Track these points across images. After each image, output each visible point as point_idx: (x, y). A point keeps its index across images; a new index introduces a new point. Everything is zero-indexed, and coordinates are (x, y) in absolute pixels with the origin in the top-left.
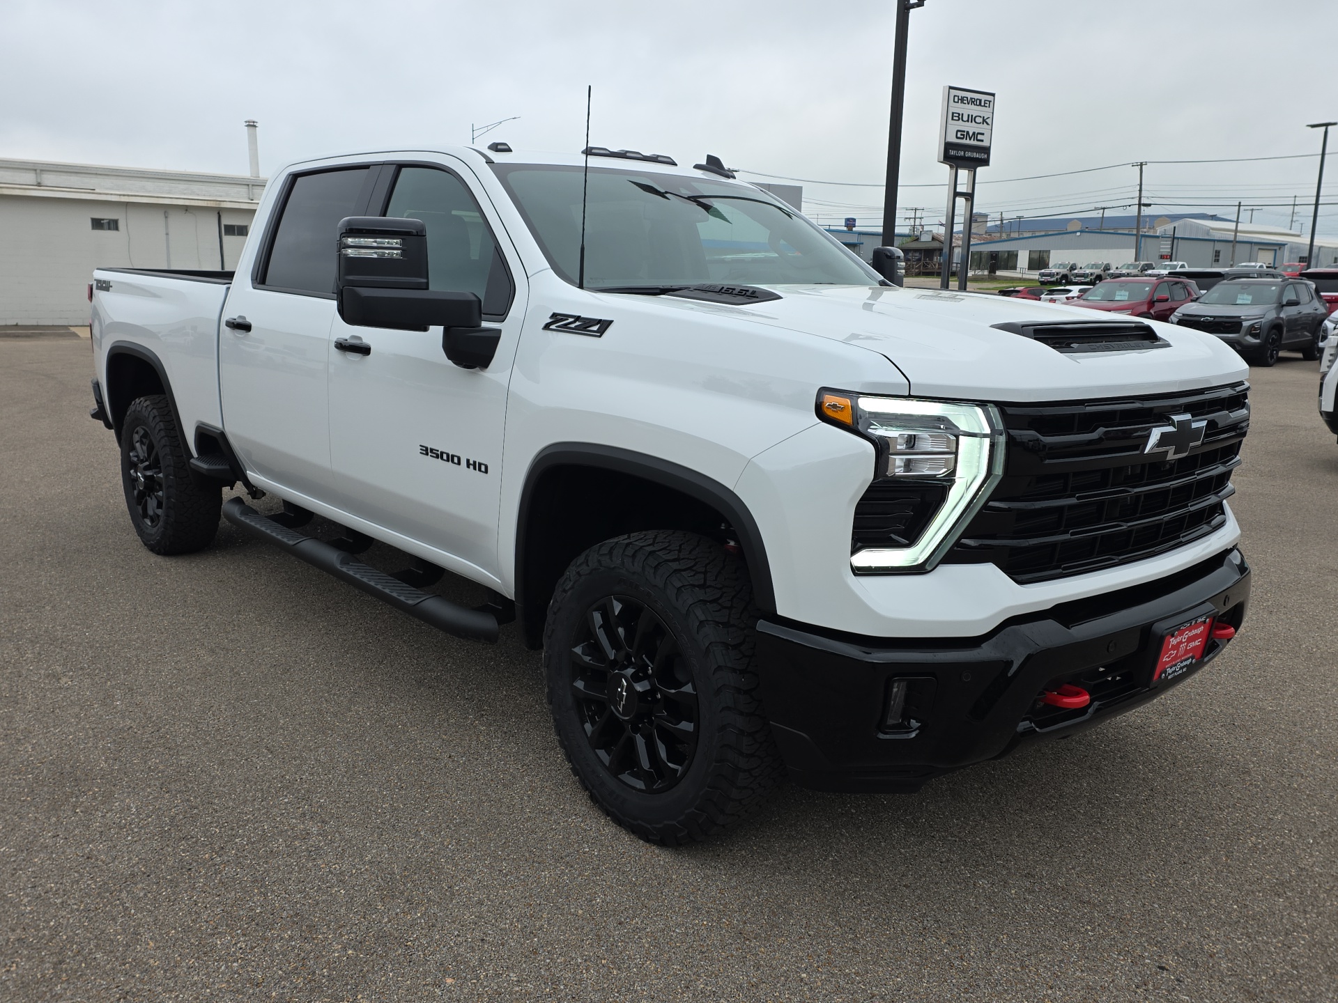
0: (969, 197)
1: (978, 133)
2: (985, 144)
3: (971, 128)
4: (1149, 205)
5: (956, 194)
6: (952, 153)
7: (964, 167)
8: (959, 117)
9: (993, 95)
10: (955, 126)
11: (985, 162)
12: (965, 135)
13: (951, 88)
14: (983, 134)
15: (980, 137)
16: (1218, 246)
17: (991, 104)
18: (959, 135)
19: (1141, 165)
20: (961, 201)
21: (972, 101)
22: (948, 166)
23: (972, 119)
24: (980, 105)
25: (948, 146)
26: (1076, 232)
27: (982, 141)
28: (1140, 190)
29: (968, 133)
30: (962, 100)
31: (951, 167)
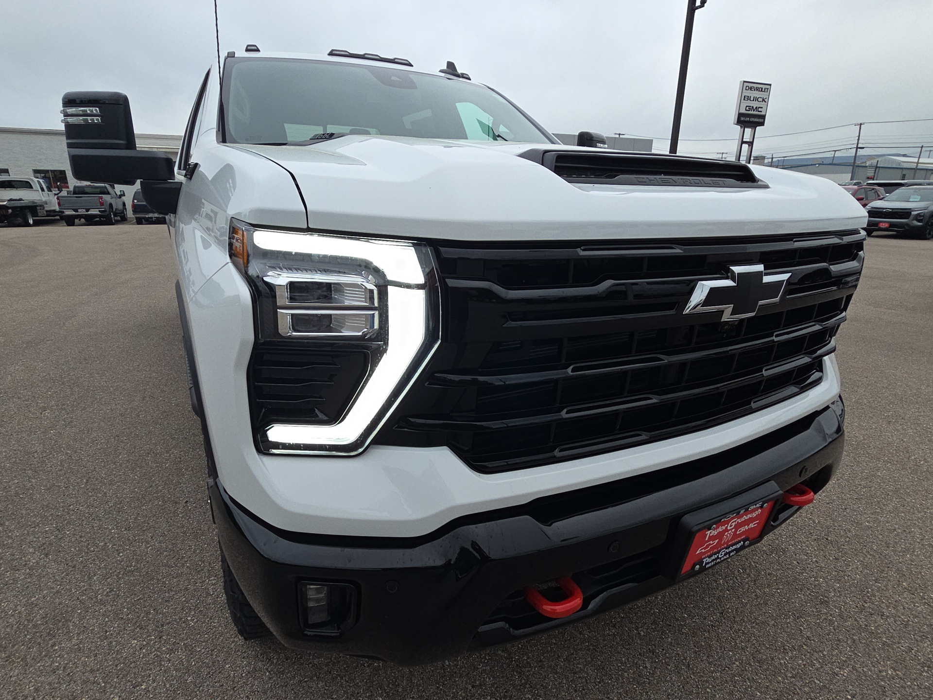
0: (751, 144)
1: (759, 107)
2: (763, 113)
3: (755, 104)
4: (863, 148)
5: (743, 142)
6: (742, 119)
7: (748, 127)
8: (749, 98)
9: (770, 85)
10: (745, 104)
11: (762, 124)
12: (751, 108)
13: (744, 82)
14: (762, 108)
15: (760, 110)
16: (905, 172)
17: (769, 90)
18: (747, 109)
19: (861, 124)
20: (745, 147)
21: (757, 89)
22: (740, 127)
23: (756, 99)
24: (762, 91)
25: (740, 115)
26: (816, 165)
27: (761, 112)
28: (858, 140)
29: (753, 107)
30: (751, 89)
31: (741, 127)
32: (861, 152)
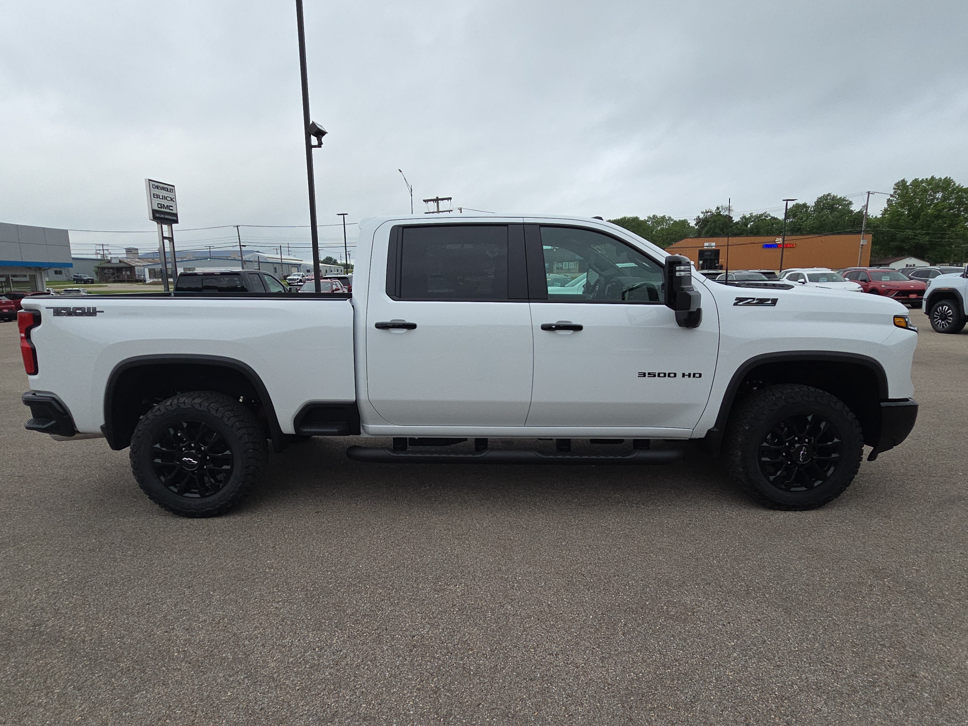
0: (171, 239)
1: (170, 206)
2: (174, 212)
3: (165, 203)
4: (245, 246)
5: (164, 238)
6: (157, 215)
7: (165, 224)
8: (158, 197)
9: (174, 186)
10: (156, 201)
11: (176, 222)
12: (162, 206)
13: (150, 180)
14: (172, 206)
15: (171, 208)
16: (275, 266)
17: (174, 191)
18: (159, 206)
19: (237, 227)
20: (166, 241)
21: (163, 189)
22: (156, 223)
23: (165, 198)
24: (168, 191)
25: (154, 212)
26: (207, 259)
27: (172, 210)
28: (239, 239)
29: (164, 205)
30: (157, 187)
31: (158, 223)
32: (243, 249)
